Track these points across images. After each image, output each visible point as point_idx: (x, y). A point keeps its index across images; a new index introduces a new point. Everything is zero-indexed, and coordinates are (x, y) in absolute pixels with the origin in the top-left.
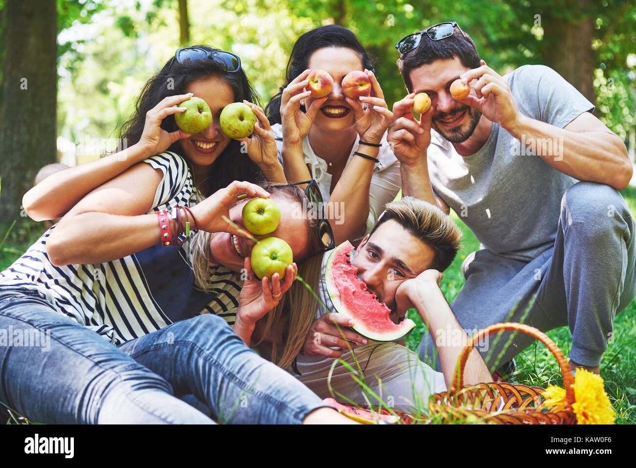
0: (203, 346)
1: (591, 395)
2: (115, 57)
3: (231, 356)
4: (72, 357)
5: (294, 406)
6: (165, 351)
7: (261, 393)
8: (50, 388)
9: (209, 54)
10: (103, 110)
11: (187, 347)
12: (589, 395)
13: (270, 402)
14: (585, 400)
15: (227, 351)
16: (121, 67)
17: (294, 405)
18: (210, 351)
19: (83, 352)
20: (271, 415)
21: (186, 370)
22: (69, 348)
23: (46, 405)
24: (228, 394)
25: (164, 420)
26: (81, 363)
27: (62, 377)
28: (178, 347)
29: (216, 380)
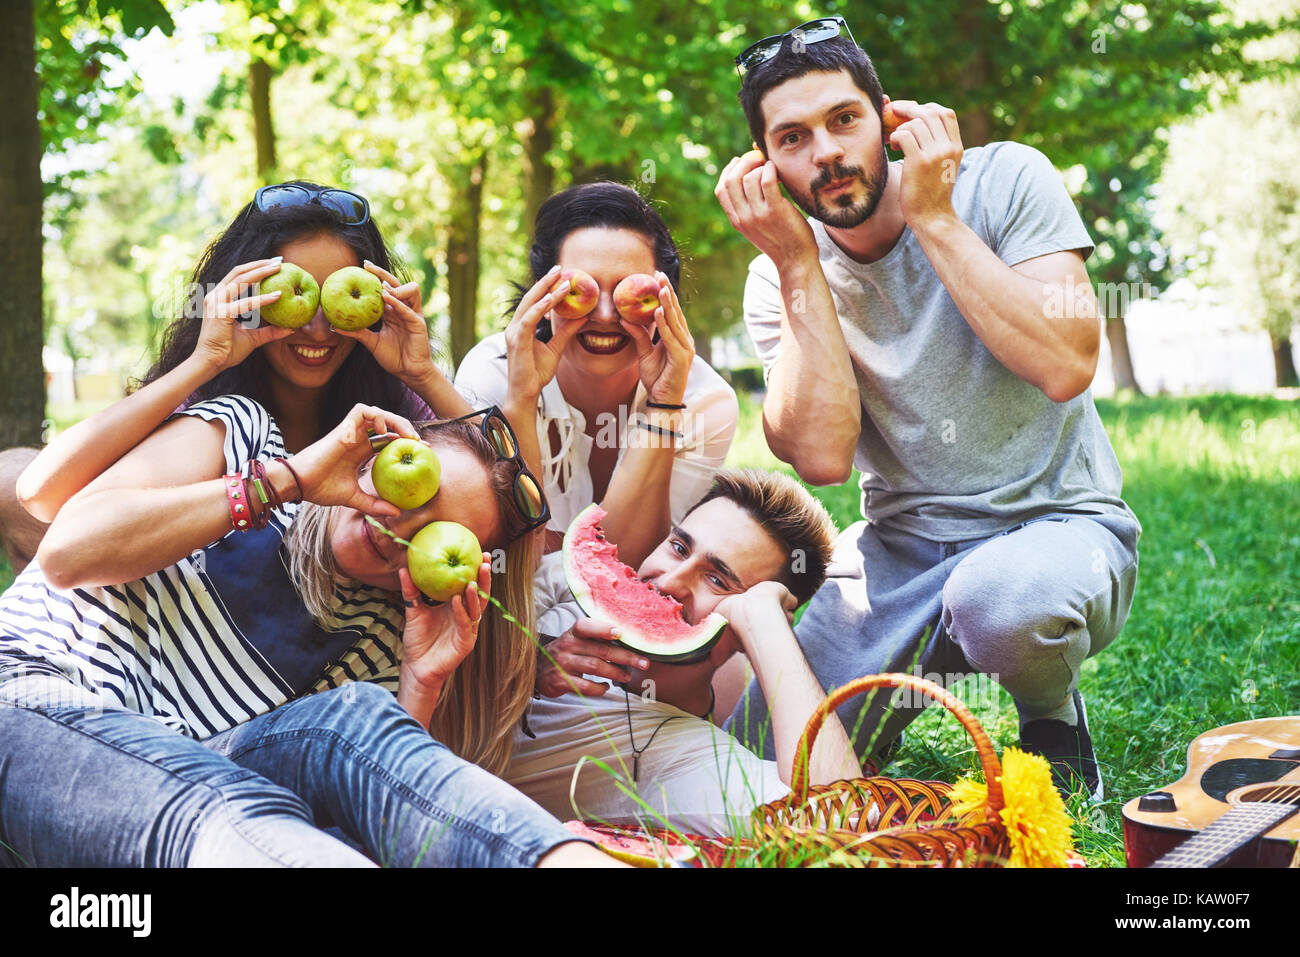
0: (352, 738)
1: (1031, 792)
2: (141, 199)
3: (403, 755)
4: (125, 766)
5: (519, 842)
6: (285, 748)
7: (459, 820)
8: (89, 823)
9: (313, 194)
10: (120, 293)
11: (323, 740)
12: (1028, 794)
13: (475, 836)
14: (1020, 803)
15: (395, 746)
16: (153, 215)
17: (517, 841)
18: (366, 747)
19: (145, 756)
20: (479, 858)
21: (323, 780)
22: (118, 749)
23: (84, 854)
24: (401, 824)
25: (277, 860)
26: (144, 775)
27: (112, 802)
28: (307, 740)
29: (377, 799)
